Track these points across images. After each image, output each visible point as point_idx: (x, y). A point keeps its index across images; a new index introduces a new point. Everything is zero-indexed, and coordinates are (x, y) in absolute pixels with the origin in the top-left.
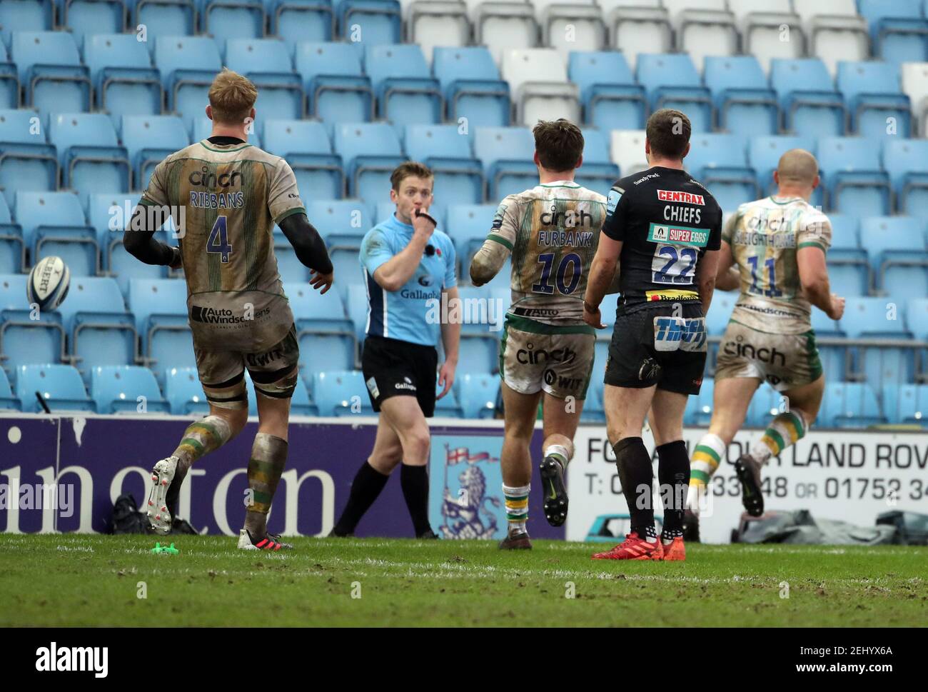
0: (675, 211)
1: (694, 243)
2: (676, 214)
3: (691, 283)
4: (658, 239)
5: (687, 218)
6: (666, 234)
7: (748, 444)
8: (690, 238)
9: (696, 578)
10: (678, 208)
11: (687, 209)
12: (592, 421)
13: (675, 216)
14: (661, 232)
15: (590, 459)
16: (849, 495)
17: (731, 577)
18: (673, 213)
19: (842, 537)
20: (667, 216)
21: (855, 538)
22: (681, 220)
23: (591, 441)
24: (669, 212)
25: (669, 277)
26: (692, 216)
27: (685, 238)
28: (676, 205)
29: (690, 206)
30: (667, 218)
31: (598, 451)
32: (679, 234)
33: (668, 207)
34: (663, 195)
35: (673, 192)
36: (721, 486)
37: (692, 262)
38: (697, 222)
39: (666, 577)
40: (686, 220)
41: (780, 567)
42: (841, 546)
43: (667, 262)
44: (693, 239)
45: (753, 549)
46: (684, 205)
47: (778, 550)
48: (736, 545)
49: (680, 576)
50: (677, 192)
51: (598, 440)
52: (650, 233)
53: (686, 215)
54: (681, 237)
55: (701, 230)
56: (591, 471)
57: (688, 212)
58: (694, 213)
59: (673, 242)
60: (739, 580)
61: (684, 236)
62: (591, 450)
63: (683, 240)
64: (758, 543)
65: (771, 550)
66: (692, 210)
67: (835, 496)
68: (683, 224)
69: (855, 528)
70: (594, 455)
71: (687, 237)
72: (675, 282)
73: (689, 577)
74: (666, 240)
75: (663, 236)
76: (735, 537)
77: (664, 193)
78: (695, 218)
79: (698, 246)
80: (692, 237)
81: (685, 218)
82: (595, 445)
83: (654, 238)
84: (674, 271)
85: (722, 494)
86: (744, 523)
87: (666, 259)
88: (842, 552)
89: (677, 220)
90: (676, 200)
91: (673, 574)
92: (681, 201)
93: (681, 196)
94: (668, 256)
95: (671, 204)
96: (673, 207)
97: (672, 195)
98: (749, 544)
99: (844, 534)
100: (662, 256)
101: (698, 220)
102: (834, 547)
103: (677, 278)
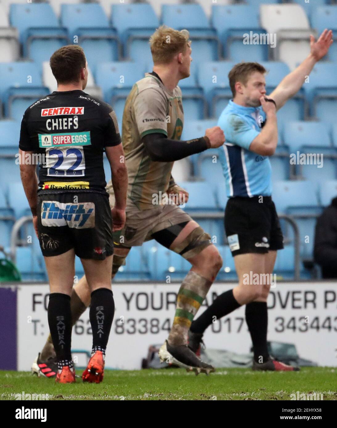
0: (55, 122)
1: (76, 144)
2: (57, 124)
3: (83, 175)
4: (46, 145)
5: (66, 126)
6: (50, 141)
7: (152, 295)
8: (71, 140)
9: (116, 396)
10: (57, 120)
11: (65, 119)
12: (35, 280)
13: (55, 127)
14: (46, 139)
15: (34, 309)
16: (229, 330)
17: (143, 394)
18: (54, 124)
19: (225, 362)
20: (49, 127)
21: (235, 362)
22: (61, 128)
23: (34, 295)
24: (50, 124)
25: (62, 172)
26: (70, 124)
27: (66, 141)
28: (55, 118)
29: (67, 117)
30: (49, 129)
31: (40, 303)
32: (61, 138)
33: (49, 120)
34: (46, 112)
35: (54, 109)
36: (133, 326)
37: (79, 159)
38: (75, 128)
39: (94, 396)
40: (65, 128)
41: (180, 386)
42: (224, 369)
43: (57, 161)
44: (74, 141)
45: (158, 373)
46: (62, 117)
47: (177, 373)
48: (146, 370)
49: (104, 395)
50: (57, 108)
51: (40, 295)
52: (40, 142)
53: (65, 124)
54: (63, 141)
55: (81, 133)
56: (36, 318)
57: (67, 122)
58: (72, 122)
59: (57, 146)
60: (149, 396)
61: (65, 140)
62: (35, 303)
63: (65, 142)
64: (162, 368)
65: (172, 373)
66: (70, 119)
67: (219, 331)
68: (63, 131)
69: (235, 354)
70: (37, 306)
71: (68, 140)
72: (67, 175)
73: (111, 395)
74: (51, 145)
75: (48, 142)
76: (145, 364)
77: (47, 111)
78: (74, 125)
79: (81, 146)
80: (73, 139)
81: (64, 126)
82: (38, 299)
83: (43, 145)
84: (64, 166)
85: (134, 333)
86: (151, 353)
87: (55, 159)
88: (226, 373)
89: (57, 128)
90: (55, 115)
91: (99, 394)
92: (59, 114)
93: (59, 111)
94: (56, 156)
95: (51, 118)
96: (53, 120)
97: (53, 111)
98: (154, 369)
99: (227, 360)
100: (51, 156)
101: (75, 126)
102: (220, 369)
103: (70, 171)
